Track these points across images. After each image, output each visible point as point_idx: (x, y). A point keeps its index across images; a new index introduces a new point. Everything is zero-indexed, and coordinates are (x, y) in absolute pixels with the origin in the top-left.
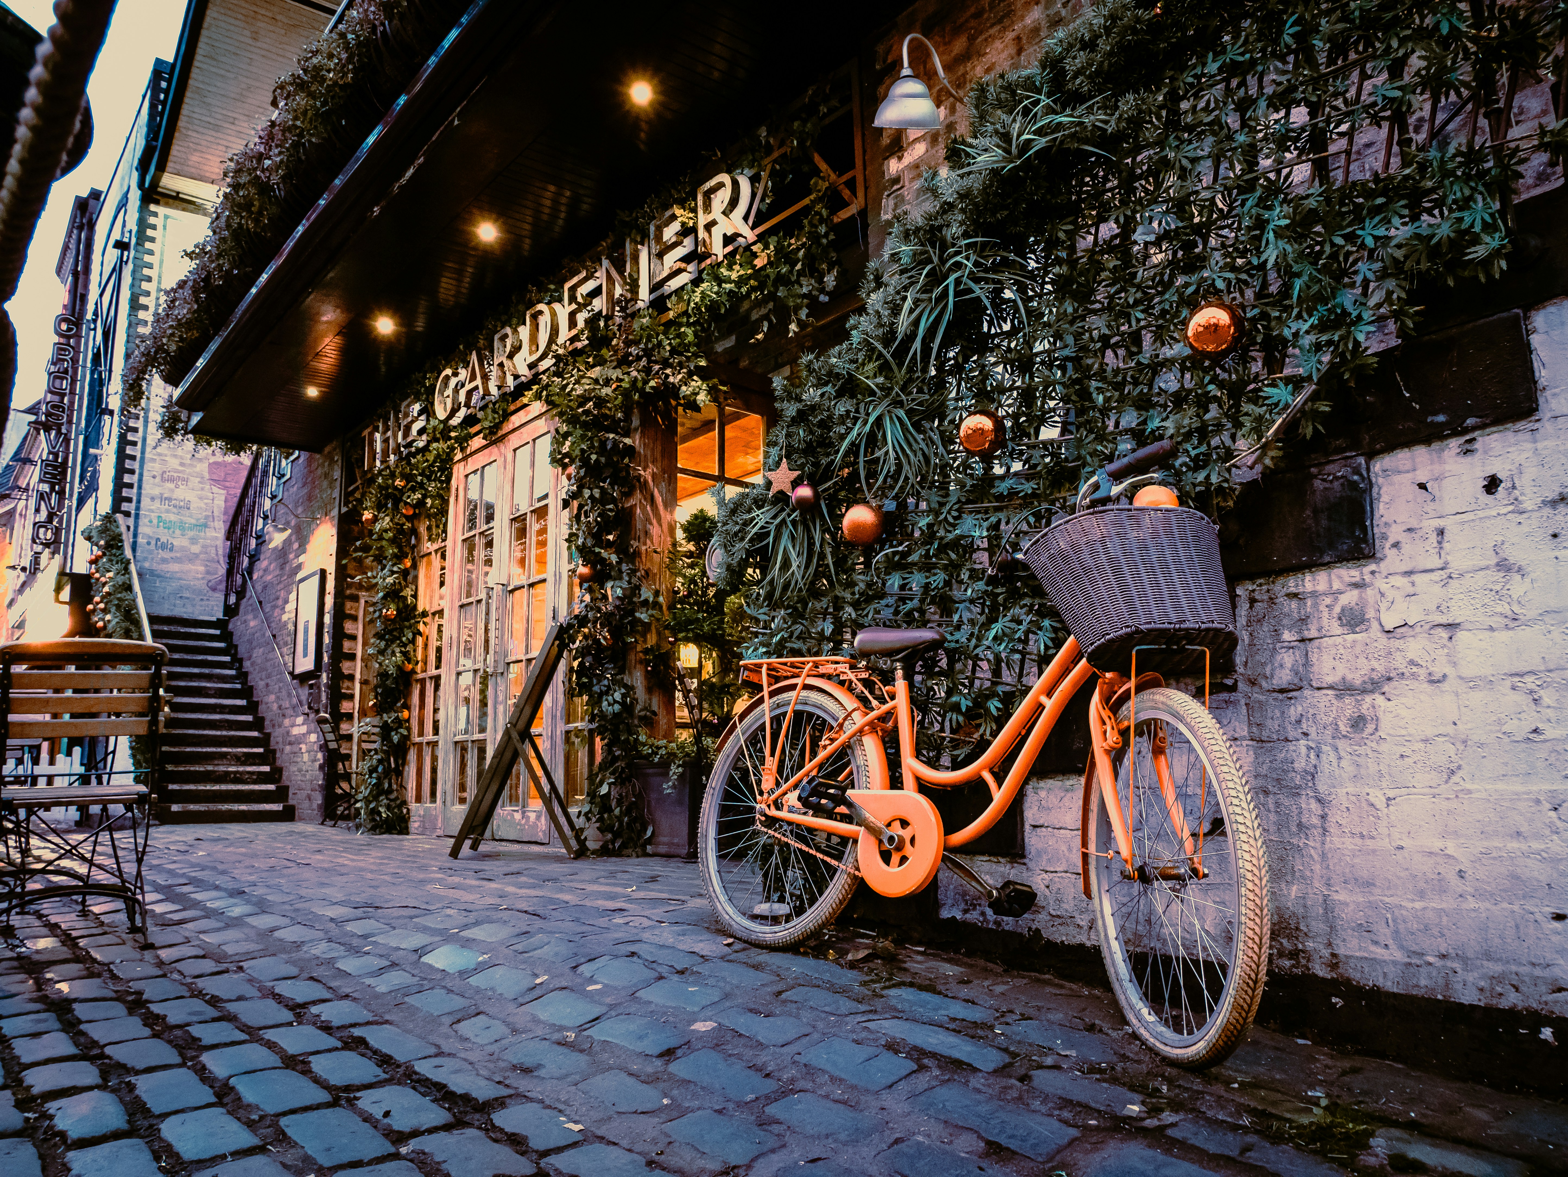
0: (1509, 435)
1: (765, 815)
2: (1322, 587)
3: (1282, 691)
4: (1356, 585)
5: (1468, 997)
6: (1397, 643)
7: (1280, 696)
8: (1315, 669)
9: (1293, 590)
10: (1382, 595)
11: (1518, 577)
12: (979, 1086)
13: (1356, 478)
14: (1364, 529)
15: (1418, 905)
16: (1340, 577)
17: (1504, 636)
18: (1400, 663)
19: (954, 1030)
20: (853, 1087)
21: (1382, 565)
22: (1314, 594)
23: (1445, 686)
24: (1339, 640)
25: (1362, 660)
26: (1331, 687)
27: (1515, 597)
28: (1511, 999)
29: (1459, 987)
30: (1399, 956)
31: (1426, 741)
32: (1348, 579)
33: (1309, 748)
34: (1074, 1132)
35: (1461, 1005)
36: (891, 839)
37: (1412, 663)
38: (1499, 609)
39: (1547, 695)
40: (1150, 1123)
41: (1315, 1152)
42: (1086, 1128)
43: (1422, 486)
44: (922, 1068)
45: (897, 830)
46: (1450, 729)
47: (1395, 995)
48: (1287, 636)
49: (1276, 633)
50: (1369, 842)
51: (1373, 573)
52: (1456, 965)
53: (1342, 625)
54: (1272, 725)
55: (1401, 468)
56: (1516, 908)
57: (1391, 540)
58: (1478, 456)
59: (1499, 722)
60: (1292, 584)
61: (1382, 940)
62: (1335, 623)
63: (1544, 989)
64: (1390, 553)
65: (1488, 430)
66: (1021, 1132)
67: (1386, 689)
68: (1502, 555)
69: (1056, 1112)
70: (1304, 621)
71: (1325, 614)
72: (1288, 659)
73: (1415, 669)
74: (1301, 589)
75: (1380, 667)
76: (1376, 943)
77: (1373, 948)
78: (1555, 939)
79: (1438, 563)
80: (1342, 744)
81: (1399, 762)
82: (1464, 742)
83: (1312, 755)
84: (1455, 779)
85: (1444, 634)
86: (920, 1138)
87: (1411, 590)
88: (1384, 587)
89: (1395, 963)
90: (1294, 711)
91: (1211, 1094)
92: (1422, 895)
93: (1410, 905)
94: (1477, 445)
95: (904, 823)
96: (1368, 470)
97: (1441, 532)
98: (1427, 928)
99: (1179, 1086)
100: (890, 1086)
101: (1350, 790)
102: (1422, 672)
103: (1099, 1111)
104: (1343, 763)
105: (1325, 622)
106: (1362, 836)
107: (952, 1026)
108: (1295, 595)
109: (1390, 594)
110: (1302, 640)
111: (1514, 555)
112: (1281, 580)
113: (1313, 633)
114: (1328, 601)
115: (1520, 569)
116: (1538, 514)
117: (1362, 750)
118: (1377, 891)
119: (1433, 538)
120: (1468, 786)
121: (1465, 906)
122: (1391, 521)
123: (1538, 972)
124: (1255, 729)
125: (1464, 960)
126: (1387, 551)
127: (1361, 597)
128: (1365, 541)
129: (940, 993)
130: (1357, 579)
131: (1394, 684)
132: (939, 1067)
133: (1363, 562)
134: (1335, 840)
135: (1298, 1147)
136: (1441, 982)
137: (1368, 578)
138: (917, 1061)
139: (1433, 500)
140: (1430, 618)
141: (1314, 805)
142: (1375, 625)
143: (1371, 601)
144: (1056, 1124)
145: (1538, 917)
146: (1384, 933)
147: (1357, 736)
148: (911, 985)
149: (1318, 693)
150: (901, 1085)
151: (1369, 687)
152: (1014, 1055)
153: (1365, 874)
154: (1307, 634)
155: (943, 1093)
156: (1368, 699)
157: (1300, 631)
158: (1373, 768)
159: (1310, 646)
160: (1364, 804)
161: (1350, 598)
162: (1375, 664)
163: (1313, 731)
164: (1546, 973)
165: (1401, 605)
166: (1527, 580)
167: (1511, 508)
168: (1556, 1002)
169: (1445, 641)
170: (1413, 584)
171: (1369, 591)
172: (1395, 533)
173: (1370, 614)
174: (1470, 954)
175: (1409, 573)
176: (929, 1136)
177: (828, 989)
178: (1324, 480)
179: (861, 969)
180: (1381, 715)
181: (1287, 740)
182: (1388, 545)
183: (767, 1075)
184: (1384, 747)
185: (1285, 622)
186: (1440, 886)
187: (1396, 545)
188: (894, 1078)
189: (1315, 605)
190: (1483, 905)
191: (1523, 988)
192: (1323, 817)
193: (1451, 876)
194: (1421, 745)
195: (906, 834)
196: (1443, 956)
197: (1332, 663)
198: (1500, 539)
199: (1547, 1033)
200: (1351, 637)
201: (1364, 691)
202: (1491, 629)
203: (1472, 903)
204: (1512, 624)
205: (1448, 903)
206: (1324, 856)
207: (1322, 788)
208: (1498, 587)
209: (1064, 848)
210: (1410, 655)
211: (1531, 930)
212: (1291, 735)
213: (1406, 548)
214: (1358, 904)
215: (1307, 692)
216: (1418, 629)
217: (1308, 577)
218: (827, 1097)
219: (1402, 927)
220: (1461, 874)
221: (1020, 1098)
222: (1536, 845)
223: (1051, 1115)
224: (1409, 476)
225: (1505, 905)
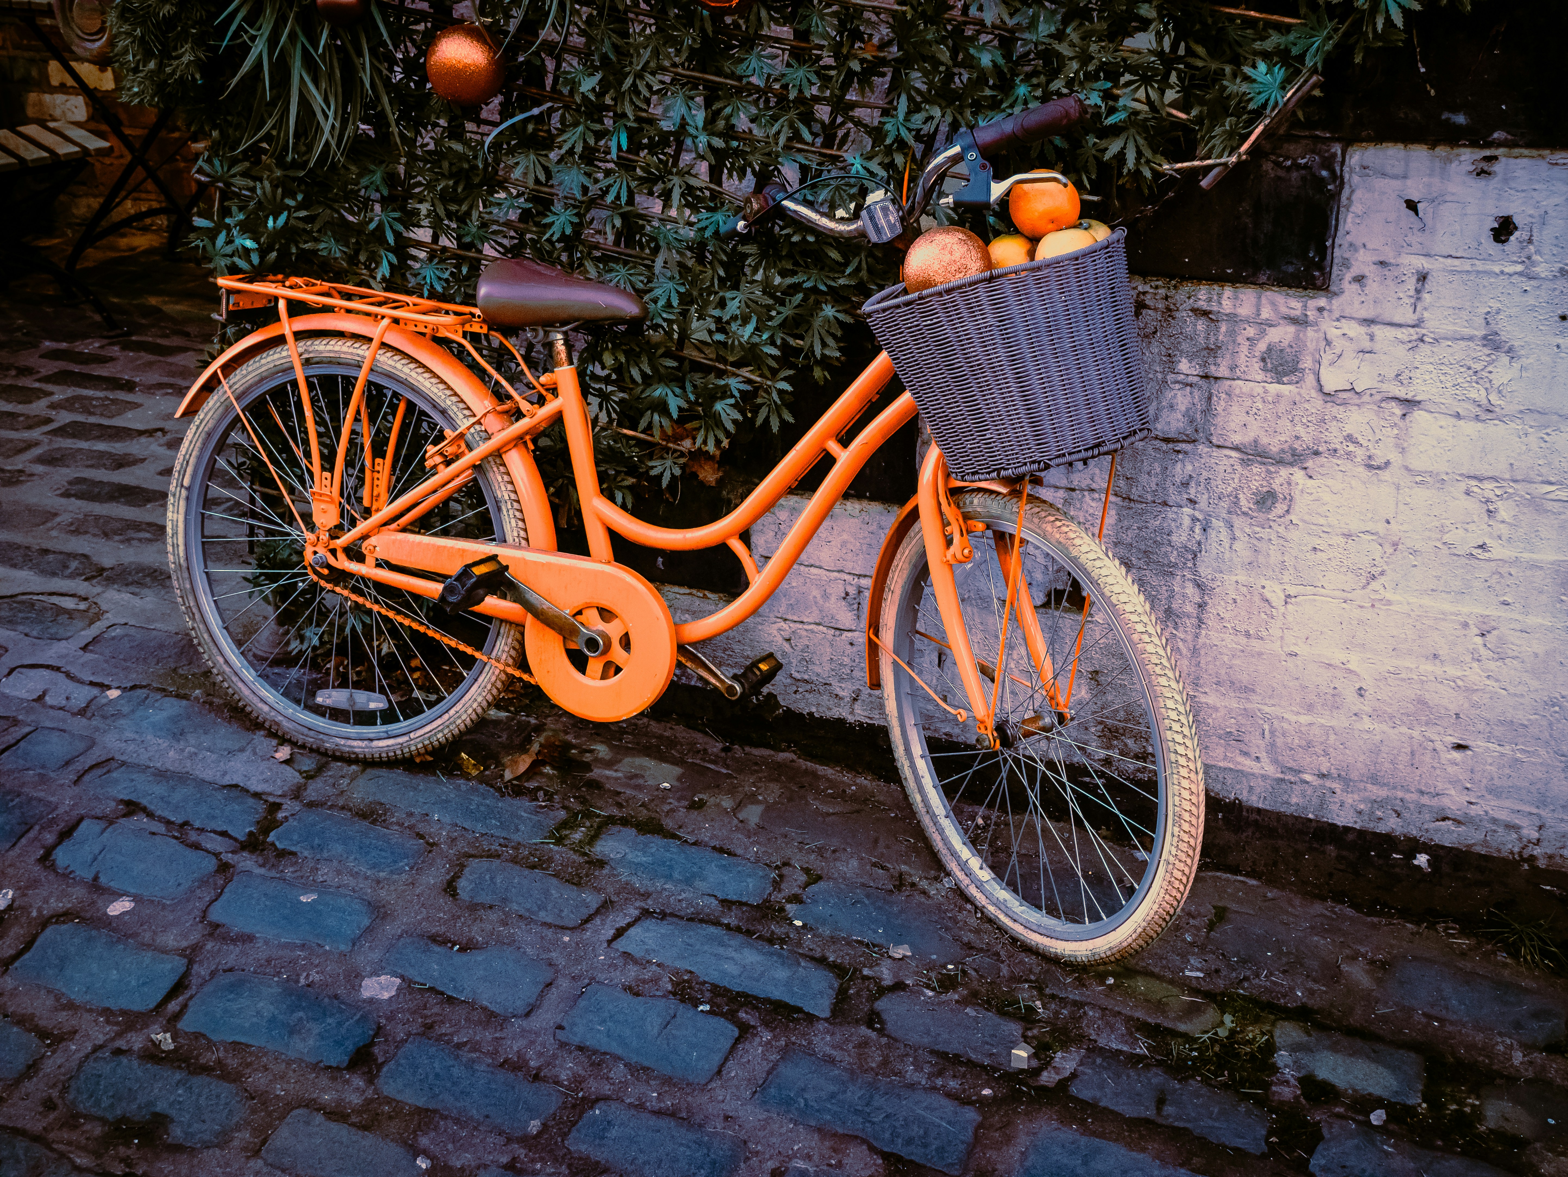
0: (1543, 165)
1: (329, 566)
2: (1245, 310)
3: (1167, 440)
4: (1294, 321)
5: (1343, 818)
6: (1335, 410)
7: (1164, 446)
8: (1219, 420)
9: (1202, 304)
10: (1328, 343)
11: (1505, 359)
12: (828, 1050)
13: (1324, 173)
14: (1322, 251)
15: (1304, 719)
16: (1273, 304)
17: (1469, 428)
18: (1335, 437)
19: (738, 929)
20: (668, 1081)
21: (1336, 302)
22: (1232, 318)
23: (1385, 475)
24: (1258, 389)
25: (1285, 423)
26: (1236, 448)
27: (1496, 383)
28: (1391, 825)
29: (1335, 807)
30: (1270, 770)
31: (1348, 536)
32: (1284, 310)
33: (1194, 519)
34: (971, 1115)
35: (1334, 826)
36: (592, 644)
37: (1350, 438)
38: (1473, 395)
39: (1505, 511)
40: (1048, 1078)
41: (1224, 1086)
42: (983, 1102)
43: (1412, 206)
44: (745, 1031)
45: (594, 624)
46: (1381, 528)
47: (1259, 811)
48: (1184, 366)
49: (1170, 360)
50: (1254, 642)
51: (1321, 310)
52: (1337, 786)
53: (1265, 369)
54: (1148, 483)
55: (1389, 170)
56: (1415, 734)
57: (1354, 271)
58: (1494, 183)
59: (1442, 530)
60: (1203, 296)
61: (1254, 752)
62: (1257, 365)
63: (1427, 817)
64: (1350, 289)
65: (1516, 151)
66: (916, 1131)
67: (1309, 464)
68: (1494, 327)
69: (939, 1082)
70: (1212, 351)
71: (1244, 349)
72: (1182, 399)
73: (1352, 448)
74: (1214, 307)
75: (1307, 437)
76: (1246, 754)
77: (1241, 759)
78: (1451, 769)
79: (1410, 317)
80: (1239, 522)
81: (1311, 556)
82: (1395, 545)
83: (1198, 529)
84: (1374, 585)
85: (1398, 411)
86: (800, 1164)
87: (1367, 345)
88: (1333, 333)
89: (1264, 777)
90: (1181, 469)
91: (1094, 1006)
92: (1310, 708)
93: (1293, 718)
94: (1497, 167)
95: (606, 614)
96: (1343, 163)
97: (1423, 277)
98: (1309, 745)
99: (1053, 997)
100: (719, 1072)
101: (1242, 578)
102: (1360, 453)
103: (983, 1067)
104: (1237, 546)
105: (1242, 359)
106: (1248, 635)
107: (730, 919)
108: (1206, 313)
109: (1339, 345)
110: (1206, 377)
111: (1510, 332)
112: (1187, 287)
113: (1222, 371)
114: (1251, 332)
115: (1510, 350)
116: (1551, 285)
117: (1264, 533)
118: (1254, 697)
119: (1411, 284)
120: (1389, 595)
121: (1358, 726)
122: (1359, 243)
123: (1425, 800)
124: (1122, 483)
125: (1346, 781)
126: (1346, 285)
127: (1297, 337)
128: (1320, 267)
129: (674, 836)
130: (1298, 313)
131: (1321, 460)
132: (766, 1024)
133: (1311, 293)
134: (1212, 635)
135: (1206, 1081)
136: (1315, 801)
137: (1311, 314)
138: (731, 1016)
139: (1423, 229)
140: (1384, 387)
141: (1190, 590)
142: (1310, 379)
143: (1311, 346)
144: (949, 1106)
145: (1438, 746)
146: (1257, 744)
147: (1261, 516)
148: (625, 822)
149: (1216, 452)
150: (733, 1070)
151: (1288, 457)
152: (838, 970)
153: (1245, 678)
154: (1213, 370)
155: (791, 1072)
156: (1284, 472)
157: (1205, 364)
158: (1275, 557)
159: (1215, 387)
160: (1257, 599)
161: (1282, 334)
162: (1301, 430)
163: (1203, 500)
164: (1434, 802)
165: (1350, 362)
166: (1516, 365)
167: (1519, 268)
168: (1437, 830)
169: (1397, 420)
170: (1372, 337)
171: (1310, 332)
172: (1362, 262)
173: (1307, 363)
174: (1354, 775)
175: (1369, 322)
176: (808, 1157)
177: (514, 860)
178: (1278, 164)
179: (532, 795)
180: (1296, 494)
181: (1165, 504)
182: (1348, 277)
183: (536, 1077)
184: (1294, 535)
185: (1184, 346)
186: (1334, 702)
187: (1359, 279)
188: (717, 1059)
189: (1232, 333)
190: (1379, 727)
191: (1406, 815)
192: (1201, 606)
193: (1350, 695)
194: (1341, 540)
195: (614, 630)
196: (1323, 776)
197: (1244, 418)
198: (1496, 305)
199: (1422, 860)
200: (1274, 388)
201: (1280, 462)
202: (1458, 416)
203: (1367, 723)
204: (1483, 416)
205: (1339, 721)
206: (1195, 651)
207: (1204, 571)
208: (1478, 366)
209: (816, 593)
210: (1349, 429)
211: (1428, 758)
212: (1173, 498)
213: (1373, 286)
214: (1230, 711)
215: (1202, 449)
216: (1366, 398)
217: (1228, 291)
218: (640, 1106)
219: (1280, 741)
220: (1361, 692)
221: (885, 1063)
222: (1453, 671)
223: (934, 1088)
224: (1396, 184)
225: (1404, 729)
